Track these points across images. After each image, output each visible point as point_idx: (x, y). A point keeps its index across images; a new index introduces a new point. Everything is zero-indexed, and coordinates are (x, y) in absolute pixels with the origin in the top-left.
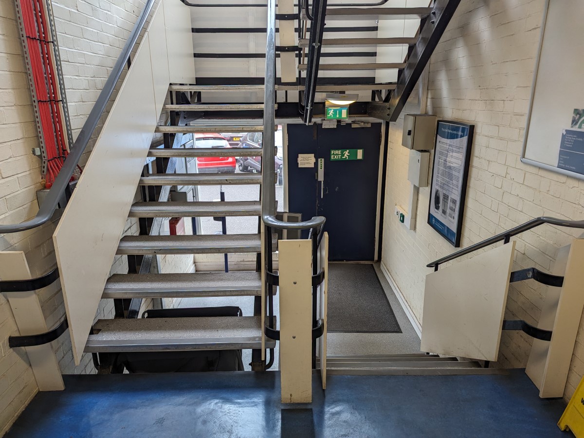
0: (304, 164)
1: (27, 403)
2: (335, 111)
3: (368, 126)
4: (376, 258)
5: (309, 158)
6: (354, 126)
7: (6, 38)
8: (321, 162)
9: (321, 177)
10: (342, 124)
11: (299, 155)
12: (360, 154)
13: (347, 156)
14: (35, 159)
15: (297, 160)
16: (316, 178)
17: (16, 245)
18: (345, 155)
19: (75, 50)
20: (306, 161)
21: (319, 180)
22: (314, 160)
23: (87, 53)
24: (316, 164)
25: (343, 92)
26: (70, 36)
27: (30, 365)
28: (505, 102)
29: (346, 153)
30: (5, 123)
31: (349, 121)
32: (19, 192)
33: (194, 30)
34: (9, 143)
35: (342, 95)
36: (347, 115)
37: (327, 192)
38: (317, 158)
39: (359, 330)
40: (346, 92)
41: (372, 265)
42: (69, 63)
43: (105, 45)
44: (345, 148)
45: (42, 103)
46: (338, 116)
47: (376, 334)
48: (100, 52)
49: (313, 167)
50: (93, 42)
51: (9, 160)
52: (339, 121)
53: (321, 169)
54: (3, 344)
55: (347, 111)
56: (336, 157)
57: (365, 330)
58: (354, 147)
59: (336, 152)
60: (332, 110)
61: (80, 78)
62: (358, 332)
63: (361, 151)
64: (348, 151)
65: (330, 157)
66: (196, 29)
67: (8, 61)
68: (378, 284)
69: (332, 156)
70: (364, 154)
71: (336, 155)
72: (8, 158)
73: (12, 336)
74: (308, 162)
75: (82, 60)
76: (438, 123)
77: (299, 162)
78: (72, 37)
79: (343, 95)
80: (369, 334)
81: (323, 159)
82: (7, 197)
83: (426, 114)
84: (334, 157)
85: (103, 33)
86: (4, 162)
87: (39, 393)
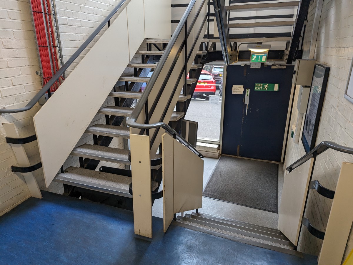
0: (236, 92)
1: (22, 201)
2: (257, 57)
3: (284, 68)
4: (282, 160)
5: (240, 88)
6: (273, 67)
7: (21, 12)
8: (248, 91)
9: (247, 101)
10: (265, 66)
11: (233, 85)
12: (276, 87)
13: (267, 88)
14: (38, 77)
15: (231, 89)
16: (243, 102)
17: (20, 120)
18: (265, 88)
19: (74, 19)
20: (237, 89)
21: (245, 103)
22: (243, 90)
23: (84, 20)
24: (244, 92)
25: (261, 43)
26: (70, 11)
27: (26, 183)
28: (345, 49)
29: (266, 86)
30: (17, 57)
31: (269, 63)
32: (24, 93)
33: (173, 6)
34: (19, 68)
35: (259, 45)
36: (266, 59)
37: (251, 112)
38: (245, 88)
39: (248, 205)
40: (263, 44)
41: (278, 165)
42: (68, 26)
43: (98, 16)
44: (266, 83)
45: (43, 47)
46: (259, 60)
47: (258, 210)
48: (95, 20)
49: (242, 94)
50: (89, 14)
51: (19, 76)
52: (262, 64)
53: (247, 95)
54: (8, 169)
55: (266, 57)
56: (258, 88)
57: (252, 205)
58: (272, 82)
59: (259, 85)
60: (256, 56)
61: (77, 34)
62: (246, 206)
63: (278, 85)
64: (267, 85)
65: (254, 88)
66: (174, 5)
67: (22, 25)
68: (276, 178)
69: (256, 88)
70: (279, 88)
71: (258, 87)
72: (18, 75)
73: (14, 166)
74: (239, 90)
75: (79, 24)
76: (315, 66)
77: (233, 90)
78: (72, 11)
79: (261, 45)
80: (253, 209)
81: (249, 90)
82: (15, 95)
83: (313, 59)
84: (257, 88)
85: (97, 9)
86: (15, 77)
87: (31, 197)
